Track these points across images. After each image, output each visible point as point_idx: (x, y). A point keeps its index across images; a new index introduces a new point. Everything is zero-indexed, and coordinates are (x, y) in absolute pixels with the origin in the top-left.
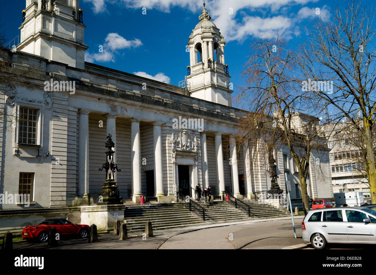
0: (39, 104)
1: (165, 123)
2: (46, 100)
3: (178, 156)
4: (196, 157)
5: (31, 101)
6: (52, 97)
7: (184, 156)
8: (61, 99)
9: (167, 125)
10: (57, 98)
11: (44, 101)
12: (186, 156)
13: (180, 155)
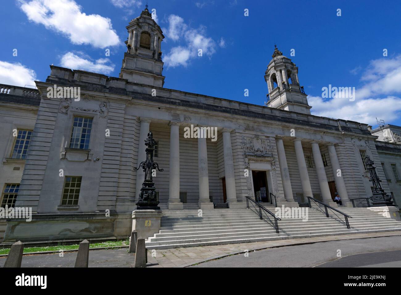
0: (94, 113)
1: (235, 130)
2: (101, 110)
3: (251, 161)
4: (273, 161)
5: (85, 110)
6: (108, 107)
7: (258, 161)
8: (118, 108)
9: (237, 131)
10: (113, 108)
11: (100, 110)
12: (261, 161)
13: (253, 160)
